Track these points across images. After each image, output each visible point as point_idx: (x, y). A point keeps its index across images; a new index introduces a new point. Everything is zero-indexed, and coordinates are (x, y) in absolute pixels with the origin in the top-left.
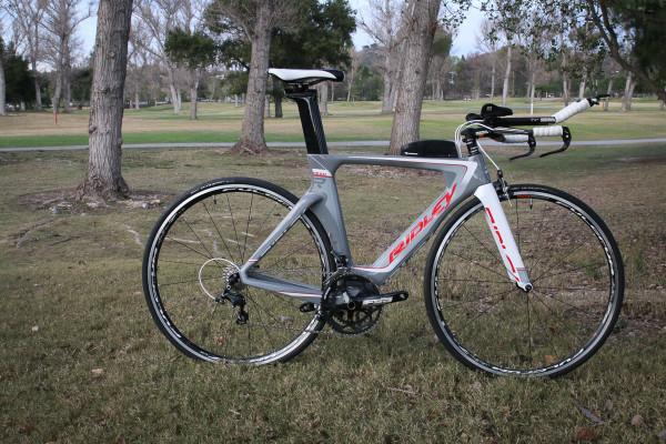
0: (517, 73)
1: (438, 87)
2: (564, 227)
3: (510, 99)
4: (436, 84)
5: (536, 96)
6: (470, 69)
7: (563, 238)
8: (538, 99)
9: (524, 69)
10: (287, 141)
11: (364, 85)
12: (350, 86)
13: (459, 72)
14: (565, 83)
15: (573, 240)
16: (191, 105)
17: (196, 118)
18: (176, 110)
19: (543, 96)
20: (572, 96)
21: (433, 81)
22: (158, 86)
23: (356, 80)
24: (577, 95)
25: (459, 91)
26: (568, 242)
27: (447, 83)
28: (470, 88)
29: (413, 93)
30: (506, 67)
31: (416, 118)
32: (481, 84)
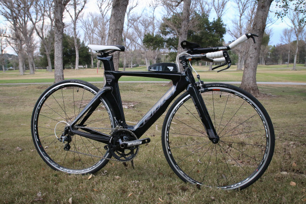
0: (301, 53)
1: (263, 59)
3: (297, 65)
6: (277, 51)
9: (304, 51)
13: (272, 52)
22: (140, 58)
25: (272, 61)
27: (267, 58)
28: (277, 60)
29: (253, 59)
30: (296, 49)
31: (255, 70)
32: (283, 58)
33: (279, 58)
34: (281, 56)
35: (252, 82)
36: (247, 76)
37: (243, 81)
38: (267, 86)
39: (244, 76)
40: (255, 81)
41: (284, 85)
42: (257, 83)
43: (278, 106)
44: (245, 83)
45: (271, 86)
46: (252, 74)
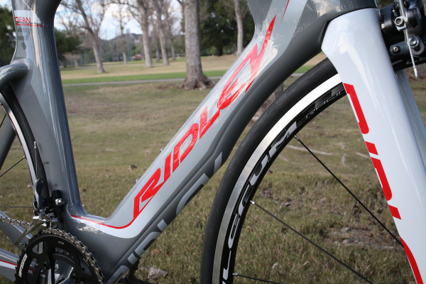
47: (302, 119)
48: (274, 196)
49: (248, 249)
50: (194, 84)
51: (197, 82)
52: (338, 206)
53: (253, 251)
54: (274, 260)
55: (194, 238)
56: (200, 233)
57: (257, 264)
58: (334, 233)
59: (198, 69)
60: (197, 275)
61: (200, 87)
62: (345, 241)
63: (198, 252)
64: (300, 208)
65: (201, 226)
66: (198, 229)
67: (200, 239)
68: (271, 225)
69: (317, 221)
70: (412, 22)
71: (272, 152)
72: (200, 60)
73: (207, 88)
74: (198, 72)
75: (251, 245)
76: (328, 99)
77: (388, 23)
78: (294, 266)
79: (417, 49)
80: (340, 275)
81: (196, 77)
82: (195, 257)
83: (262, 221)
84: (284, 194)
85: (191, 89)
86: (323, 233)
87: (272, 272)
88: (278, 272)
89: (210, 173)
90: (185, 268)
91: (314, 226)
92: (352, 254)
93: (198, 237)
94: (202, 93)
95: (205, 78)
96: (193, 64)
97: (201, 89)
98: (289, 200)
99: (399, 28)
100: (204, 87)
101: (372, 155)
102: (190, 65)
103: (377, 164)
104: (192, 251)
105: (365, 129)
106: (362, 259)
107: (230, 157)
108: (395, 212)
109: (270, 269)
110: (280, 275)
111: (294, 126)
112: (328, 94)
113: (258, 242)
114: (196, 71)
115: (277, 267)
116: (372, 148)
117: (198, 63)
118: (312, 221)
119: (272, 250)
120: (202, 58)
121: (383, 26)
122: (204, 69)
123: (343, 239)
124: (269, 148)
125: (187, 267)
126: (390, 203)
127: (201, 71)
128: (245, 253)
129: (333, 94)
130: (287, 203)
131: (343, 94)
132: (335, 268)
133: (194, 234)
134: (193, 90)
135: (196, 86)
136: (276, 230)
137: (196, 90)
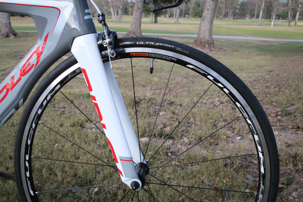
0: (268, 8)
1: (231, 13)
2: (277, 81)
3: (263, 20)
4: (230, 11)
5: (275, 19)
6: (246, 5)
7: (275, 87)
8: (277, 20)
9: (271, 6)
10: (154, 33)
11: (197, 11)
12: (191, 11)
13: (241, 6)
14: (289, 13)
15: (280, 89)
16: (119, 16)
17: (120, 22)
18: (113, 19)
19: (279, 19)
20: (293, 19)
21: (229, 10)
22: (107, 8)
23: (194, 9)
24: (295, 19)
25: (240, 15)
26: (277, 89)
27: (235, 12)
28: (245, 14)
29: (210, 11)
30: (262, 4)
31: (211, 23)
32: (251, 13)
33: (247, 12)
34: (248, 11)
35: (208, 35)
36: (203, 29)
37: (199, 34)
38: (227, 40)
39: (200, 29)
40: (211, 34)
41: (244, 40)
42: (213, 36)
43: (229, 60)
44: (201, 36)
45: (231, 41)
46: (208, 27)
47: (63, 83)
48: (56, 106)
49: (42, 137)
50: (6, 35)
51: (8, 34)
52: (91, 110)
53: (44, 138)
54: (56, 142)
55: (10, 133)
56: (13, 130)
57: (46, 145)
58: (88, 125)
59: (8, 25)
60: (13, 154)
61: (10, 36)
62: (93, 129)
63: (13, 141)
64: (70, 112)
65: (14, 126)
66: (12, 128)
67: (13, 133)
68: (54, 123)
69: (79, 120)
70: (110, 43)
71: (48, 98)
72: (9, 19)
73: (15, 37)
74: (9, 27)
75: (43, 135)
76: (75, 74)
77: (100, 42)
78: (66, 145)
79: (113, 55)
80: (90, 147)
81: (7, 30)
82: (11, 144)
83: (49, 121)
84: (62, 105)
85: (4, 38)
86: (82, 126)
87: (55, 149)
88: (58, 148)
89: (17, 108)
90: (5, 151)
91: (78, 122)
92: (97, 136)
93: (12, 133)
94: (12, 40)
95: (14, 31)
96: (5, 22)
97: (11, 38)
98: (64, 108)
99: (105, 46)
100: (13, 37)
101: (94, 101)
102: (3, 23)
103: (96, 105)
104: (9, 141)
105: (91, 90)
106: (101, 138)
107: (27, 101)
108: (104, 126)
109: (54, 147)
110: (59, 150)
111: (59, 86)
112: (74, 72)
113: (47, 133)
114: (7, 26)
115: (58, 146)
116: (94, 98)
117: (8, 22)
118: (76, 119)
119: (54, 136)
120: (11, 18)
121: (99, 43)
122: (13, 25)
123: (92, 128)
124: (47, 96)
125: (6, 150)
126: (102, 122)
127: (11, 27)
128: (40, 139)
129: (77, 72)
130: (63, 110)
131: (81, 72)
132: (87, 144)
133: (10, 131)
134: (6, 38)
135: (8, 36)
136: (57, 126)
137: (8, 39)
